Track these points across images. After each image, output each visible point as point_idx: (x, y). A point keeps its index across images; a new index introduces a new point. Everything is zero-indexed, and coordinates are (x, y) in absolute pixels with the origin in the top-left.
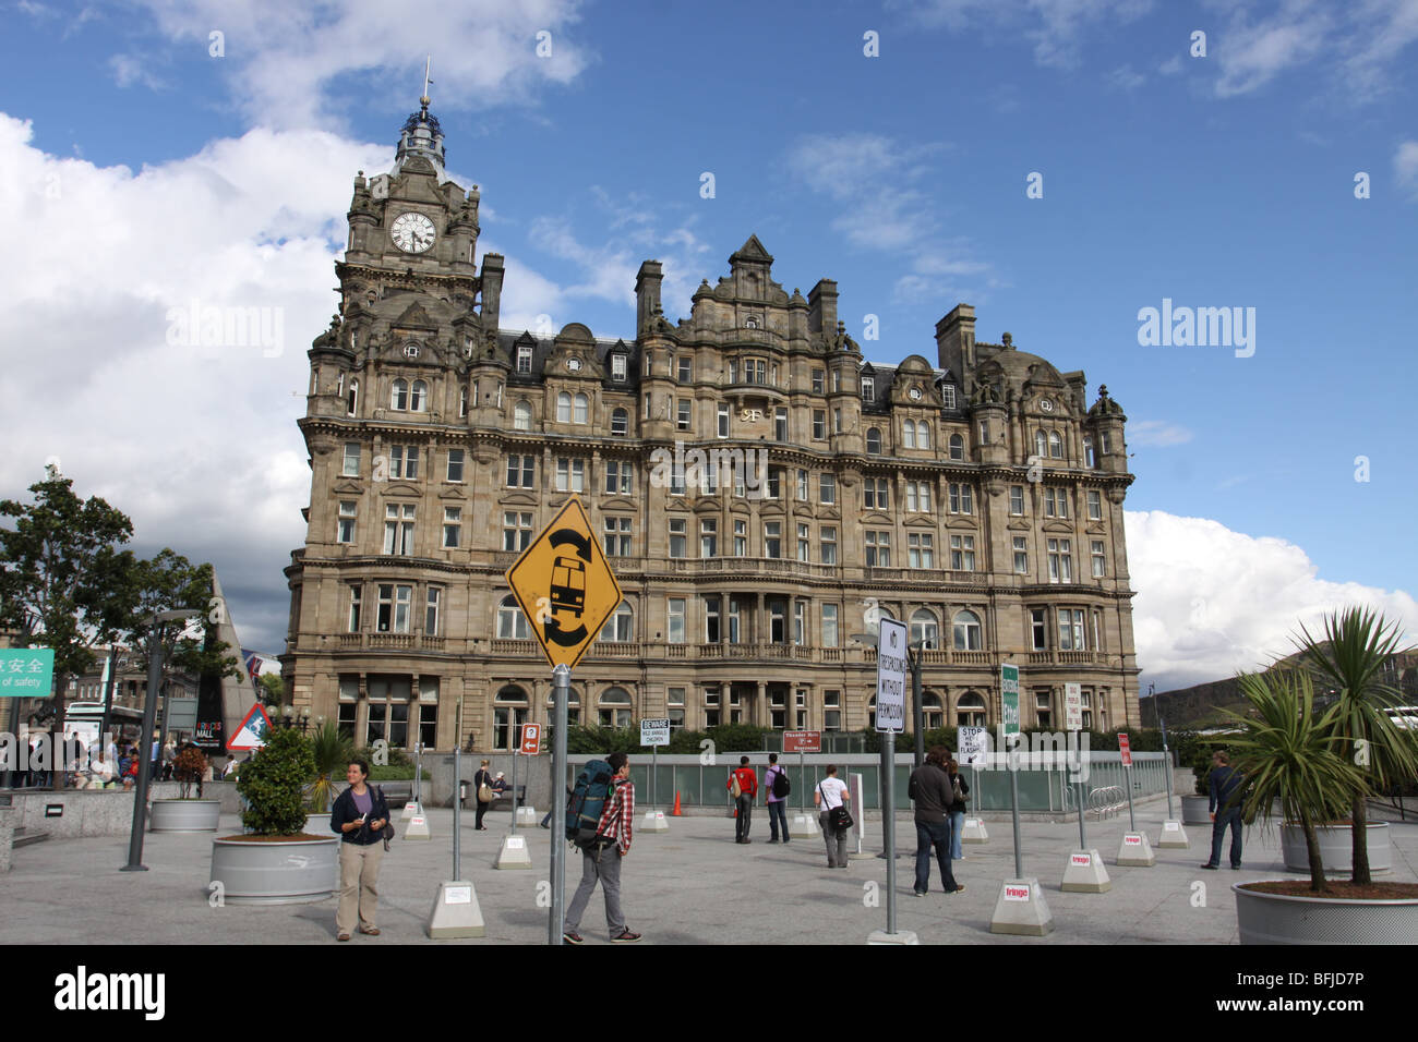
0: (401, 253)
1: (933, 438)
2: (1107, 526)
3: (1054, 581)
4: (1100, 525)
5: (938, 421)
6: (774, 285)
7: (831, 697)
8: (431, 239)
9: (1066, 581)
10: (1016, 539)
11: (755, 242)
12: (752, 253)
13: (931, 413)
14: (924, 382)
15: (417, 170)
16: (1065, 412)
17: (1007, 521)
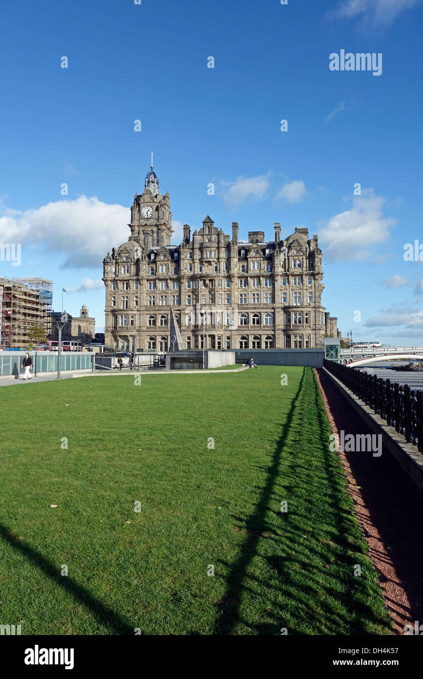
0: (144, 219)
1: (259, 266)
2: (313, 287)
3: (295, 305)
4: (311, 288)
5: (262, 261)
6: (214, 228)
7: (228, 338)
8: (152, 213)
9: (299, 304)
10: (284, 293)
11: (208, 217)
12: (208, 220)
13: (259, 259)
14: (257, 251)
15: (147, 193)
16: (302, 254)
17: (280, 288)
